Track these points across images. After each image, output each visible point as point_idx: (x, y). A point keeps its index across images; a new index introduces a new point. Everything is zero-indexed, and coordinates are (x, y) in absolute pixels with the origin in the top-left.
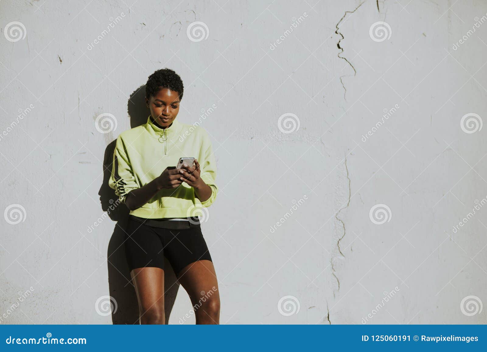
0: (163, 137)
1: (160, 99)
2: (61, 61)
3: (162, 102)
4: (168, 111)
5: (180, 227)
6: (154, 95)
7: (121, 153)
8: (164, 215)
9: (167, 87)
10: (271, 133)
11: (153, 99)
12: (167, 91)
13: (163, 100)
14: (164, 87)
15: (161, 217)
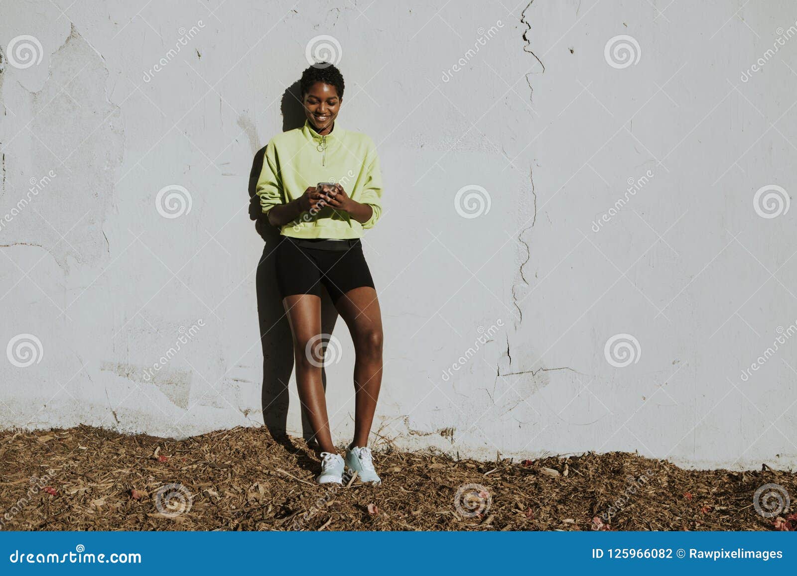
0: (322, 144)
1: (313, 94)
2: (199, 56)
3: (316, 98)
4: (323, 109)
5: (339, 248)
6: (308, 92)
7: (272, 165)
8: (318, 234)
9: (321, 81)
10: (444, 140)
11: (307, 96)
12: (323, 87)
13: (317, 95)
14: (318, 80)
15: (314, 237)
